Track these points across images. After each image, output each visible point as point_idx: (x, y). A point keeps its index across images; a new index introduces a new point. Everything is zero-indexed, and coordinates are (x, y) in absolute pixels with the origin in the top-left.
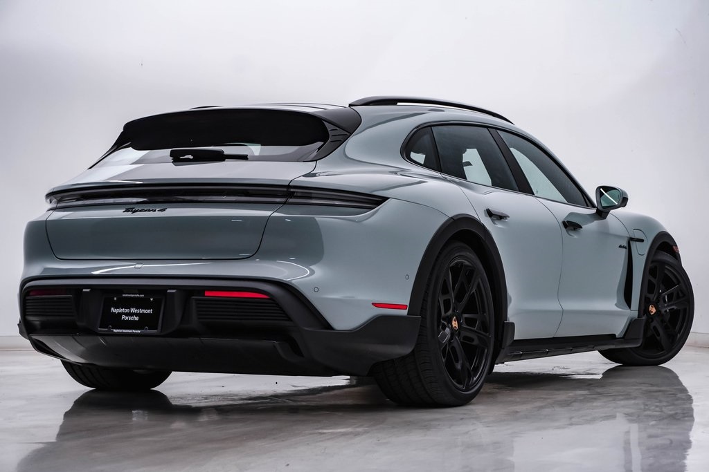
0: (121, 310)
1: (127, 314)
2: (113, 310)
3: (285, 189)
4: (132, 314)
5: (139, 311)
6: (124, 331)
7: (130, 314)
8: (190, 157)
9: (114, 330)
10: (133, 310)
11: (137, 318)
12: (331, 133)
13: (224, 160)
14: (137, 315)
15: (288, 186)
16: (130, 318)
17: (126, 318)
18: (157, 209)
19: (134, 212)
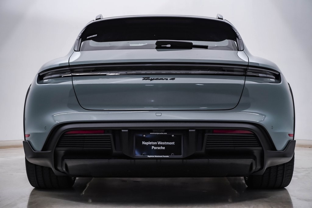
0: (150, 143)
1: (155, 146)
2: (143, 143)
4: (160, 146)
5: (164, 143)
6: (155, 156)
7: (158, 145)
8: (169, 46)
9: (148, 156)
10: (159, 143)
11: (164, 148)
13: (191, 49)
14: (163, 146)
15: (248, 66)
16: (159, 148)
17: (155, 148)
18: (169, 79)
19: (151, 80)
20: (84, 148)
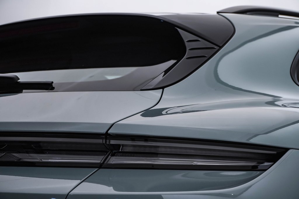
3: (100, 141)
12: (188, 46)
15: (107, 136)
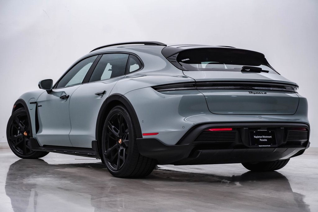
0: (258, 137)
2: (255, 137)
4: (264, 139)
5: (266, 137)
6: (263, 146)
7: (264, 138)
9: (259, 146)
10: (264, 137)
11: (266, 140)
13: (260, 72)
14: (266, 139)
16: (264, 140)
17: (262, 140)
18: (263, 93)
19: (255, 93)
20: (217, 141)
